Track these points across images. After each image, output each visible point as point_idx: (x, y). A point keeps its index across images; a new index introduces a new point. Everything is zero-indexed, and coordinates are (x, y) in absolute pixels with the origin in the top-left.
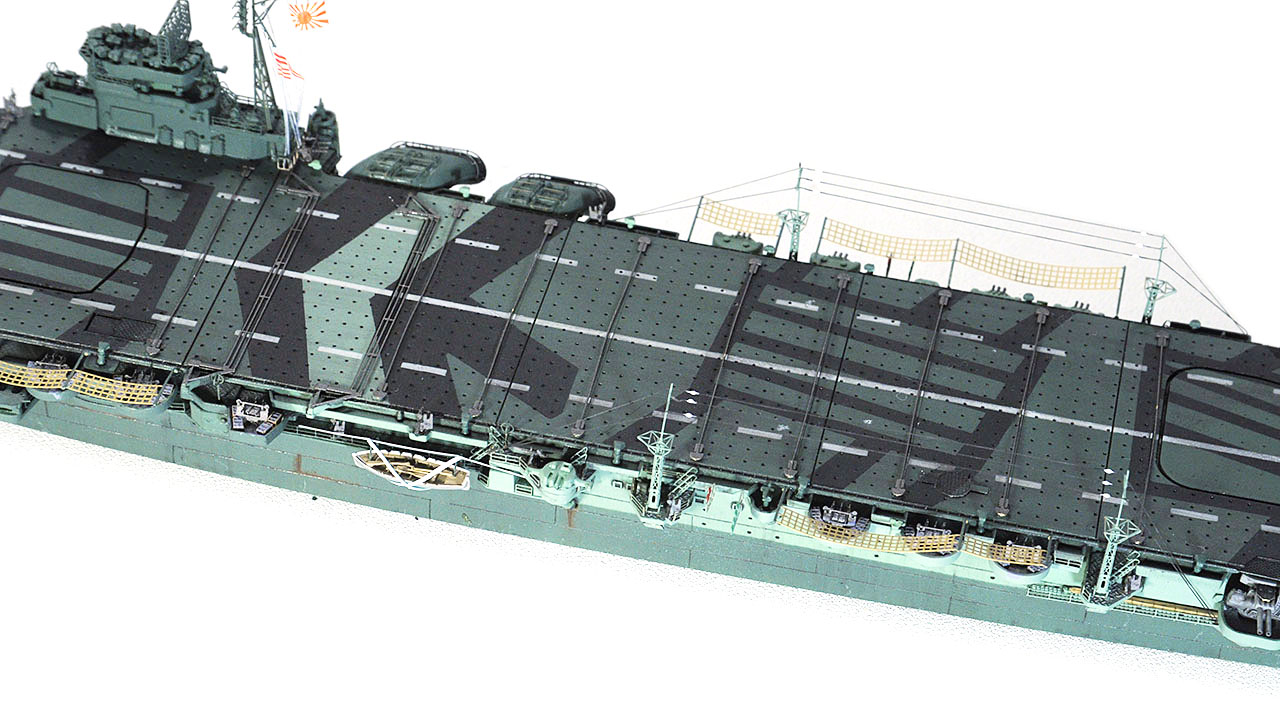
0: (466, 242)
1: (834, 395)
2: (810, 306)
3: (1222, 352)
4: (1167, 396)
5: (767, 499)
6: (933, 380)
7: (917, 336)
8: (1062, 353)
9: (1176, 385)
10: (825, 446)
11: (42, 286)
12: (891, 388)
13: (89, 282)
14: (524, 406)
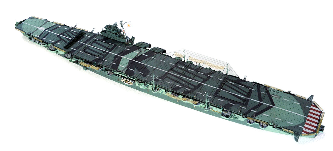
0: (144, 55)
1: (181, 79)
2: (183, 67)
3: (234, 79)
4: (224, 84)
5: (167, 91)
6: (194, 78)
7: (195, 73)
8: (213, 77)
9: (226, 83)
10: (177, 85)
11: (93, 55)
12: (188, 79)
13: (98, 55)
14: (141, 76)
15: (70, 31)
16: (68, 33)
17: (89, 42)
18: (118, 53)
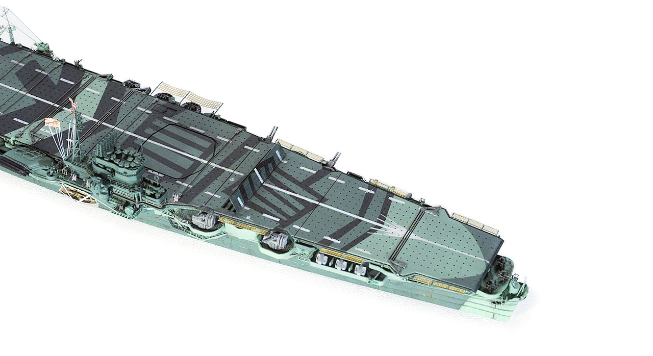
0: (25, 123)
11: (186, 129)
13: (170, 128)
14: (41, 65)
15: (285, 219)
16: (291, 213)
17: (205, 173)
18: (107, 131)
